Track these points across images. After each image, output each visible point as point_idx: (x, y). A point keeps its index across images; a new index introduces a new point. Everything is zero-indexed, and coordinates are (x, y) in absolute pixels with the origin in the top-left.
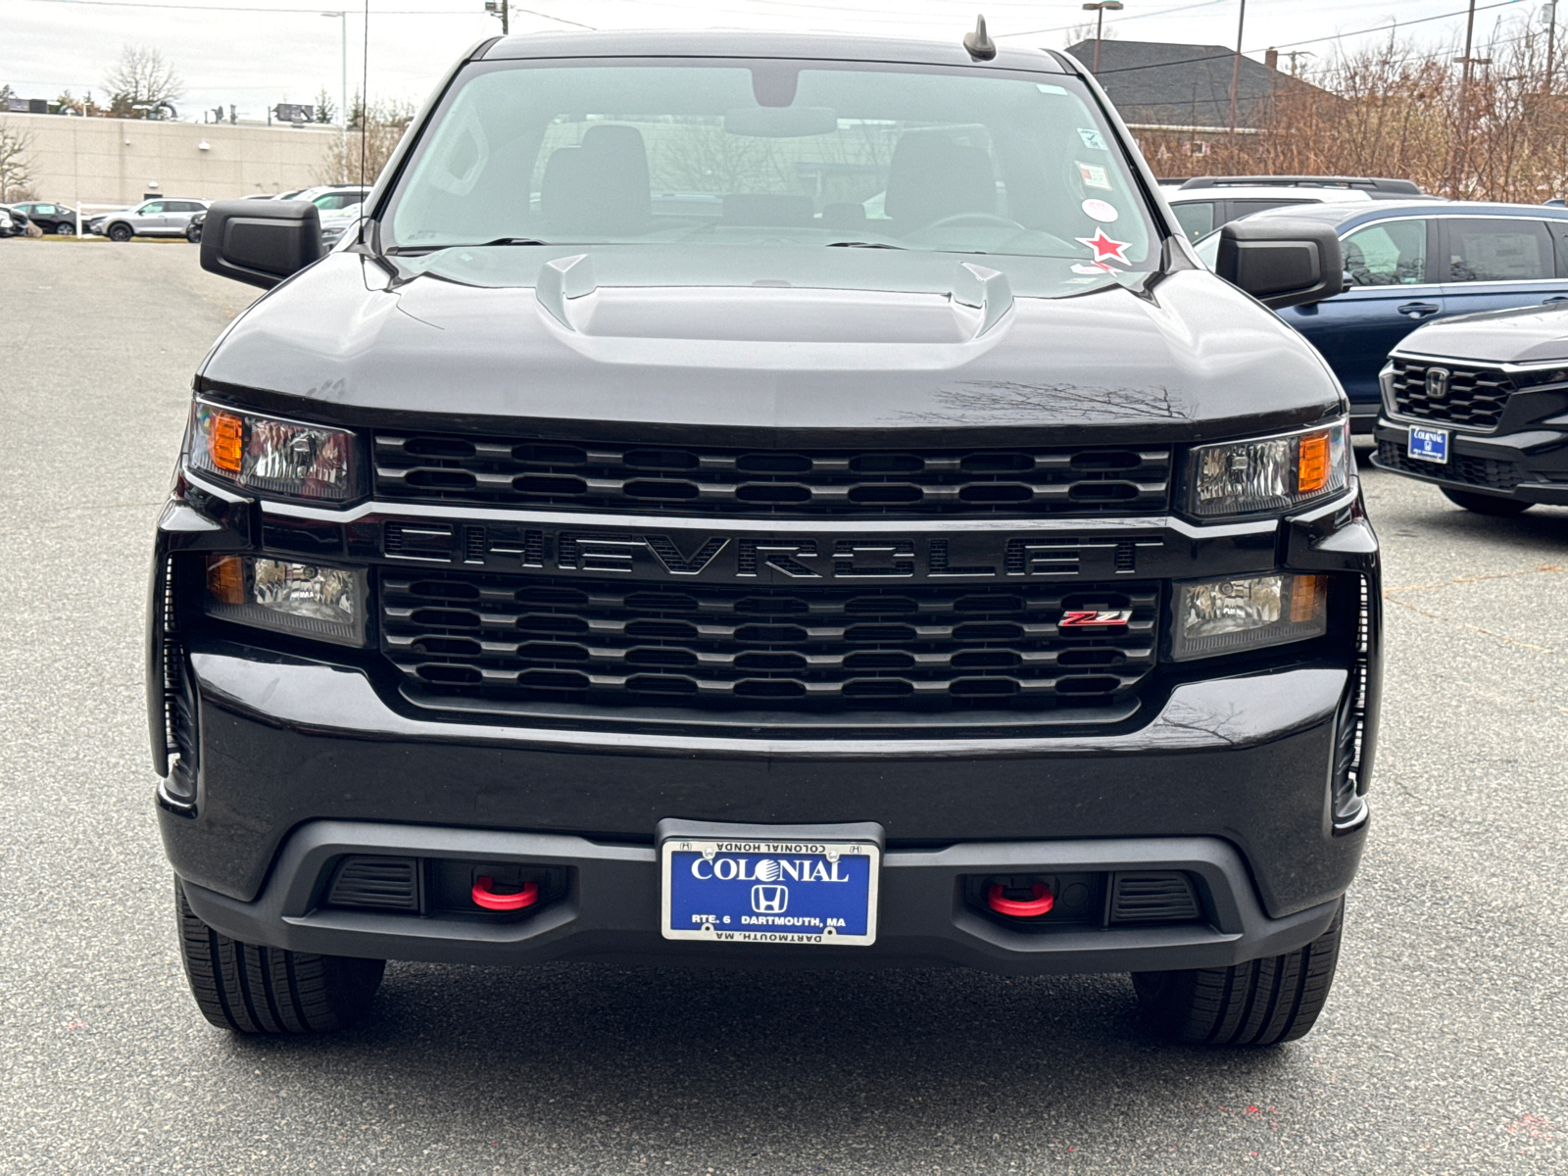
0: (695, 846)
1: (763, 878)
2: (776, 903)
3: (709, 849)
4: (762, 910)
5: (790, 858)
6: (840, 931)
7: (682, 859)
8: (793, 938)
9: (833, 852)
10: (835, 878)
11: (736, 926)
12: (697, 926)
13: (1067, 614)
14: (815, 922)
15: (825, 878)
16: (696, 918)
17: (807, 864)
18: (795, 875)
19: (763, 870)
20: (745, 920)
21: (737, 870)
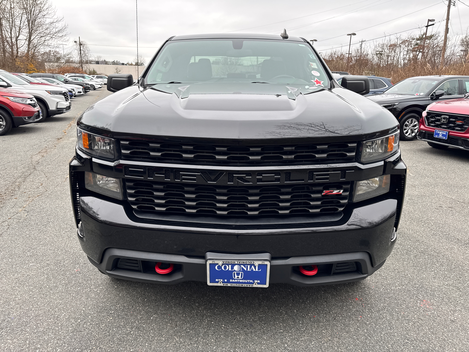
0: (216, 262)
1: (236, 270)
2: (240, 276)
3: (220, 263)
4: (236, 278)
5: (244, 265)
6: (258, 283)
7: (212, 266)
8: (245, 285)
9: (257, 263)
10: (257, 270)
11: (228, 282)
12: (218, 282)
13: (324, 191)
14: (251, 281)
15: (254, 270)
16: (217, 280)
17: (249, 266)
18: (245, 269)
19: (236, 268)
20: (231, 281)
21: (229, 268)
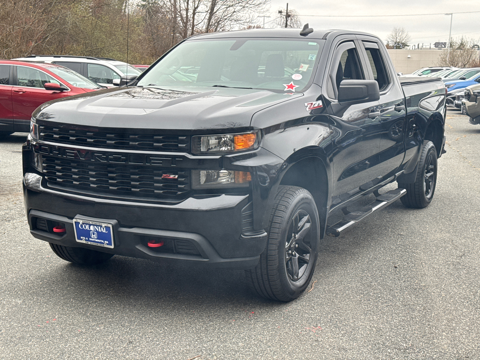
0: (79, 221)
1: (92, 230)
2: (95, 236)
3: (81, 222)
4: (93, 237)
5: (97, 226)
6: (107, 244)
7: (77, 224)
8: (99, 245)
9: (104, 225)
10: (105, 232)
11: (88, 240)
12: (82, 239)
13: (163, 175)
14: (103, 241)
15: (103, 231)
16: (81, 238)
17: (99, 227)
18: (98, 230)
19: (92, 228)
20: (90, 239)
21: (87, 227)
